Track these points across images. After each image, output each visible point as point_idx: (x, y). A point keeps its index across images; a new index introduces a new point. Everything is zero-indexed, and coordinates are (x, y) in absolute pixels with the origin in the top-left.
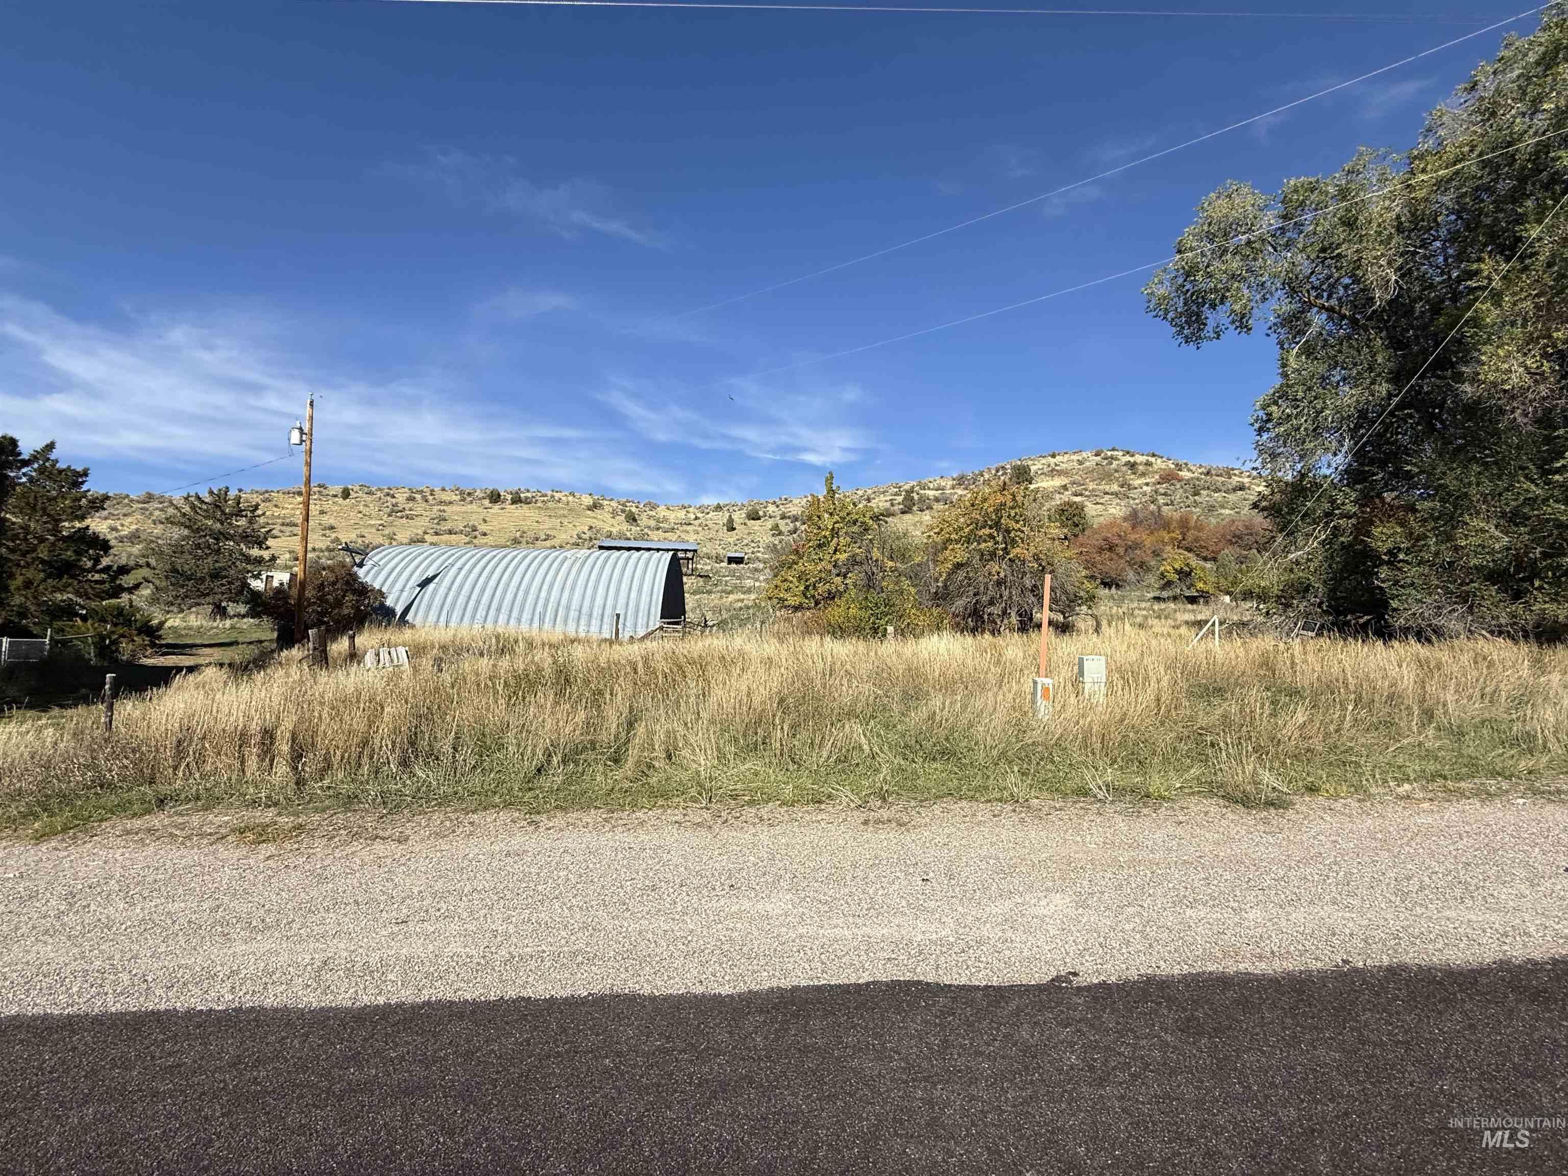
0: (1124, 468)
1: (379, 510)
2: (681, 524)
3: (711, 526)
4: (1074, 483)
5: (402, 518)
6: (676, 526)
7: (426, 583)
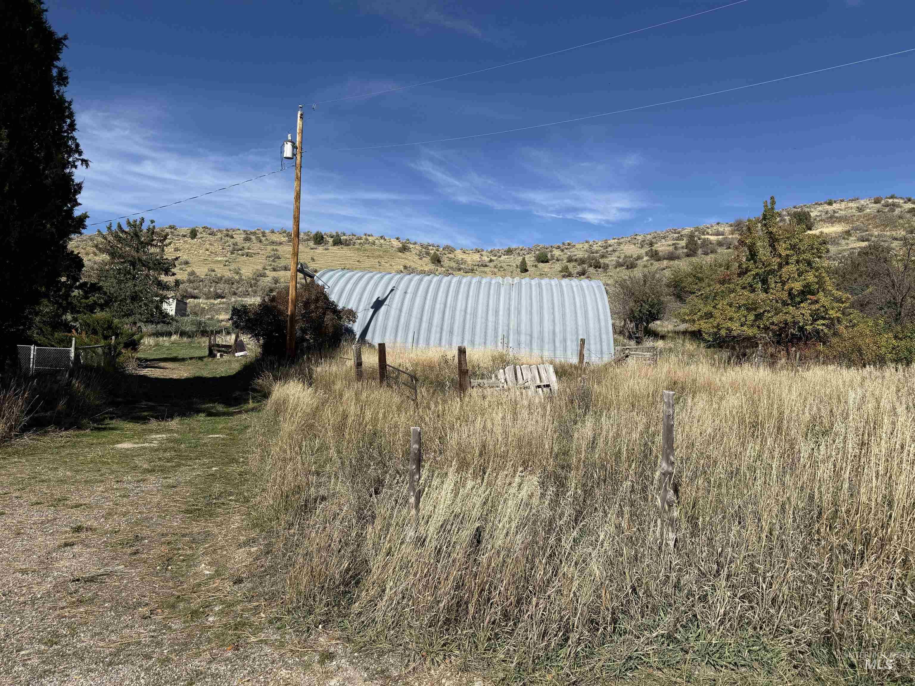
1: (223, 249)
2: (478, 265)
3: (506, 268)
4: (856, 229)
5: (243, 255)
6: (475, 268)
7: (378, 305)
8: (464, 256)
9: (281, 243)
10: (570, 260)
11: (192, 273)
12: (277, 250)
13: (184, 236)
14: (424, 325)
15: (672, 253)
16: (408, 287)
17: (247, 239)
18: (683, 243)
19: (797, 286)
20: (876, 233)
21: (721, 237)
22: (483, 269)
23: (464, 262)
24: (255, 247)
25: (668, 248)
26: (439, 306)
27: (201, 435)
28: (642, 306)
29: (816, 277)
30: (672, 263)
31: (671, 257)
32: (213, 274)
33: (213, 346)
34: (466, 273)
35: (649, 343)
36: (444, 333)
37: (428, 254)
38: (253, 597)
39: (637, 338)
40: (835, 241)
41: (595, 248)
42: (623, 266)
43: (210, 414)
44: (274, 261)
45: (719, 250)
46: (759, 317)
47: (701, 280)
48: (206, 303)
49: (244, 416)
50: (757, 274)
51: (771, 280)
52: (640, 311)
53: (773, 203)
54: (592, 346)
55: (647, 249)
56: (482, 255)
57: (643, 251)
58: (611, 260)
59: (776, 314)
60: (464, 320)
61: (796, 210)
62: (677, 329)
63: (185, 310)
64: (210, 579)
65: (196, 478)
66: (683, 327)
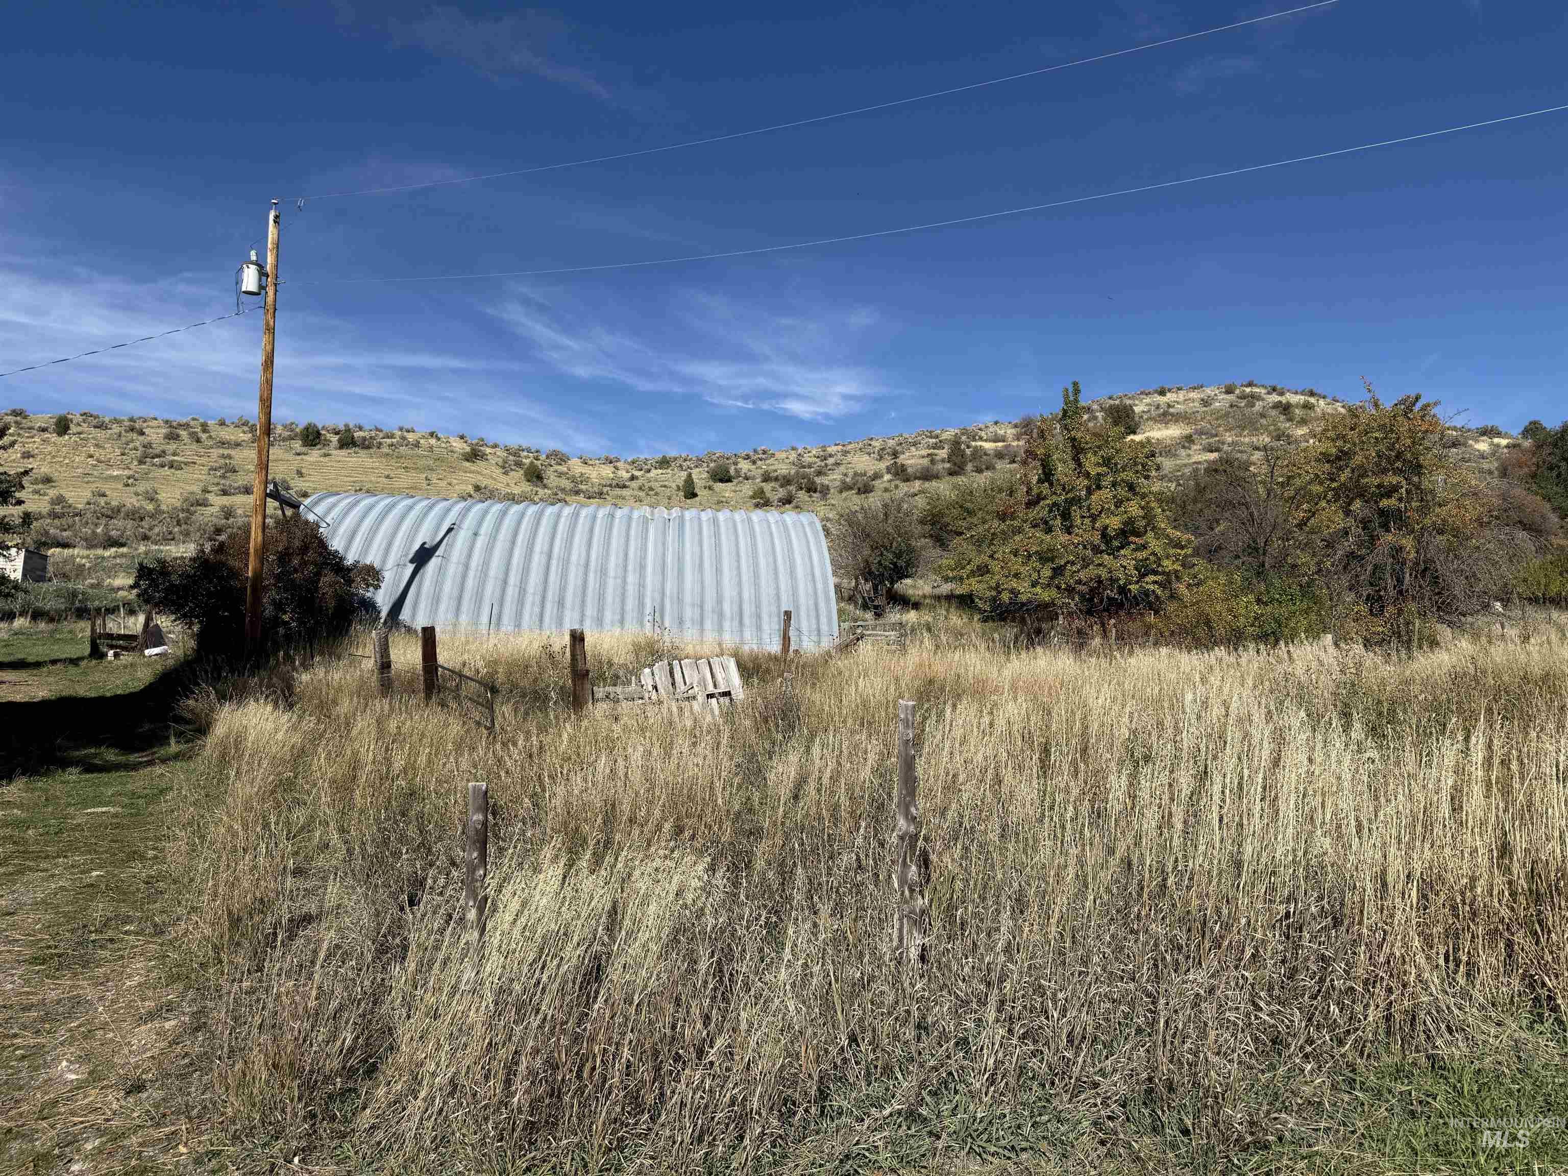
0: (1274, 413)
1: (123, 454)
2: (610, 486)
3: (659, 490)
4: (1201, 433)
5: (163, 466)
6: (605, 490)
7: (423, 556)
8: (586, 470)
9: (238, 445)
10: (766, 478)
11: (60, 500)
12: (229, 457)
13: (44, 430)
14: (511, 592)
15: (928, 469)
16: (480, 524)
17: (172, 437)
18: (943, 453)
19: (1114, 523)
20: (1230, 439)
21: (1000, 444)
22: (618, 492)
23: (585, 479)
24: (187, 450)
25: (921, 461)
26: (538, 559)
27: (71, 810)
28: (882, 555)
29: (1143, 508)
30: (927, 485)
31: (927, 476)
32: (102, 501)
33: (100, 636)
34: (589, 498)
35: (894, 616)
36: (549, 606)
37: (519, 464)
38: (164, 1115)
39: (876, 607)
40: (1169, 451)
41: (807, 459)
42: (851, 488)
43: (89, 768)
44: (223, 477)
45: (1000, 465)
46: (1058, 571)
47: (971, 513)
48: (88, 557)
49: (158, 770)
50: (1055, 504)
51: (1076, 512)
52: (880, 563)
53: (1077, 391)
54: (803, 622)
55: (888, 462)
56: (616, 468)
57: (882, 466)
58: (833, 479)
59: (1085, 567)
60: (585, 582)
61: (1112, 402)
62: (937, 591)
63: (44, 569)
64: (78, 1088)
65: (56, 894)
66: (946, 588)
